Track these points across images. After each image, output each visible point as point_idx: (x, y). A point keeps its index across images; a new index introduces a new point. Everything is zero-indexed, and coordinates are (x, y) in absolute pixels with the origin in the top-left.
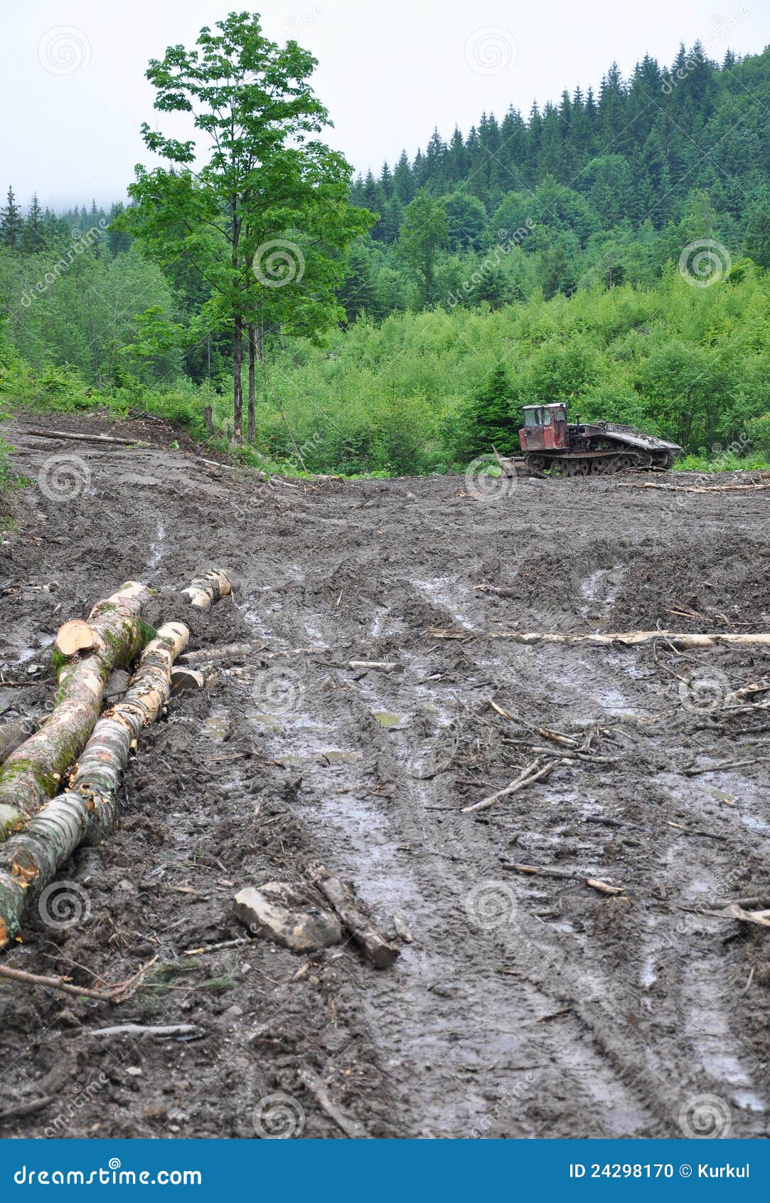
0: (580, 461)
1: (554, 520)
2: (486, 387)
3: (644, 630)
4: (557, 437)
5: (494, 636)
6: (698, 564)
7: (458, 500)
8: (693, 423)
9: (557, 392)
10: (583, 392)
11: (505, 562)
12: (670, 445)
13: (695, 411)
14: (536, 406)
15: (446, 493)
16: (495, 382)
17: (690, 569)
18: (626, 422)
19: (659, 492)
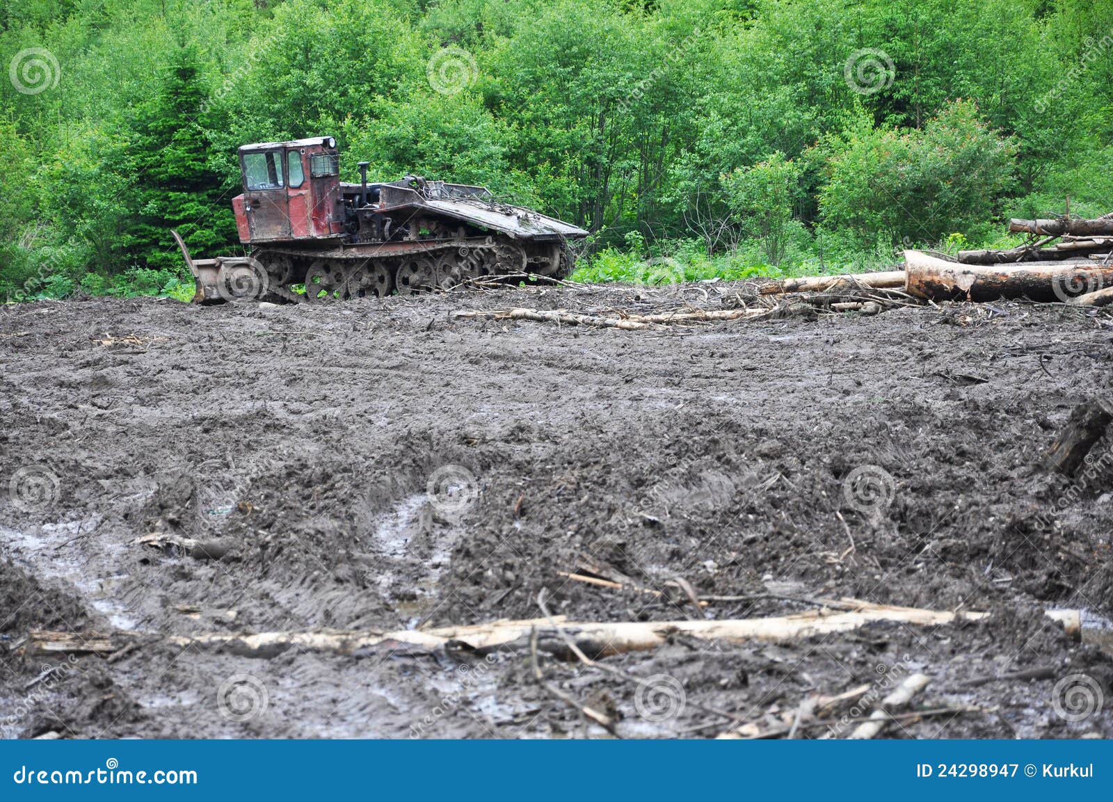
0: (371, 264)
1: (313, 391)
2: (155, 102)
3: (514, 618)
4: (319, 212)
5: (182, 641)
6: (628, 476)
7: (98, 353)
8: (613, 181)
9: (315, 115)
10: (373, 115)
11: (208, 483)
12: (564, 228)
13: (615, 156)
14: (269, 145)
15: (70, 340)
16: (176, 91)
17: (612, 488)
18: (469, 178)
19: (543, 328)
